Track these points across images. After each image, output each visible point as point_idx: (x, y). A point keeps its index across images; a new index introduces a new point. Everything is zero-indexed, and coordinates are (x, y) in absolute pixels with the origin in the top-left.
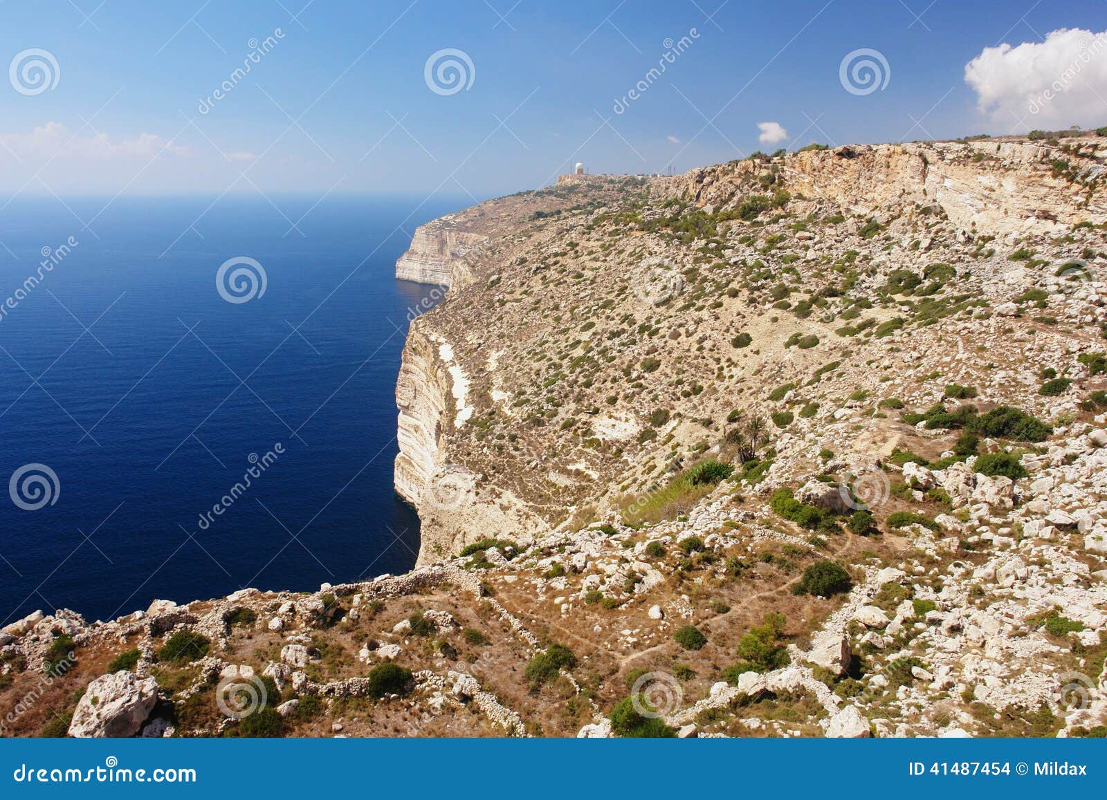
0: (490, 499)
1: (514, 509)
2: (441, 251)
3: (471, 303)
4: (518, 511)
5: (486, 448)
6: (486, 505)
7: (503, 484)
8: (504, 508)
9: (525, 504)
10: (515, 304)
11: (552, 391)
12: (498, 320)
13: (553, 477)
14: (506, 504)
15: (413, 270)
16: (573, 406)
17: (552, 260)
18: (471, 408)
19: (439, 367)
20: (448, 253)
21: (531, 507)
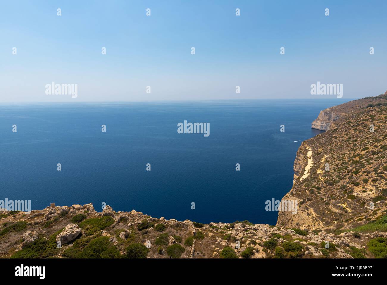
0: (304, 210)
1: (312, 216)
2: (329, 119)
3: (325, 137)
4: (313, 217)
5: (307, 190)
6: (302, 212)
7: (310, 205)
8: (309, 214)
9: (317, 215)
10: (340, 138)
11: (340, 173)
12: (332, 144)
13: (330, 207)
14: (310, 213)
15: (318, 125)
16: (347, 180)
17: (361, 122)
18: (308, 175)
19: (305, 159)
20: (332, 120)
21: (318, 217)
